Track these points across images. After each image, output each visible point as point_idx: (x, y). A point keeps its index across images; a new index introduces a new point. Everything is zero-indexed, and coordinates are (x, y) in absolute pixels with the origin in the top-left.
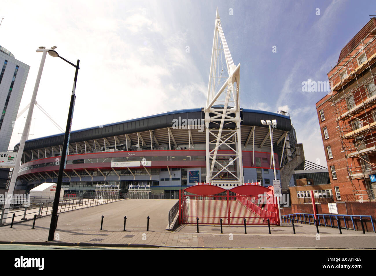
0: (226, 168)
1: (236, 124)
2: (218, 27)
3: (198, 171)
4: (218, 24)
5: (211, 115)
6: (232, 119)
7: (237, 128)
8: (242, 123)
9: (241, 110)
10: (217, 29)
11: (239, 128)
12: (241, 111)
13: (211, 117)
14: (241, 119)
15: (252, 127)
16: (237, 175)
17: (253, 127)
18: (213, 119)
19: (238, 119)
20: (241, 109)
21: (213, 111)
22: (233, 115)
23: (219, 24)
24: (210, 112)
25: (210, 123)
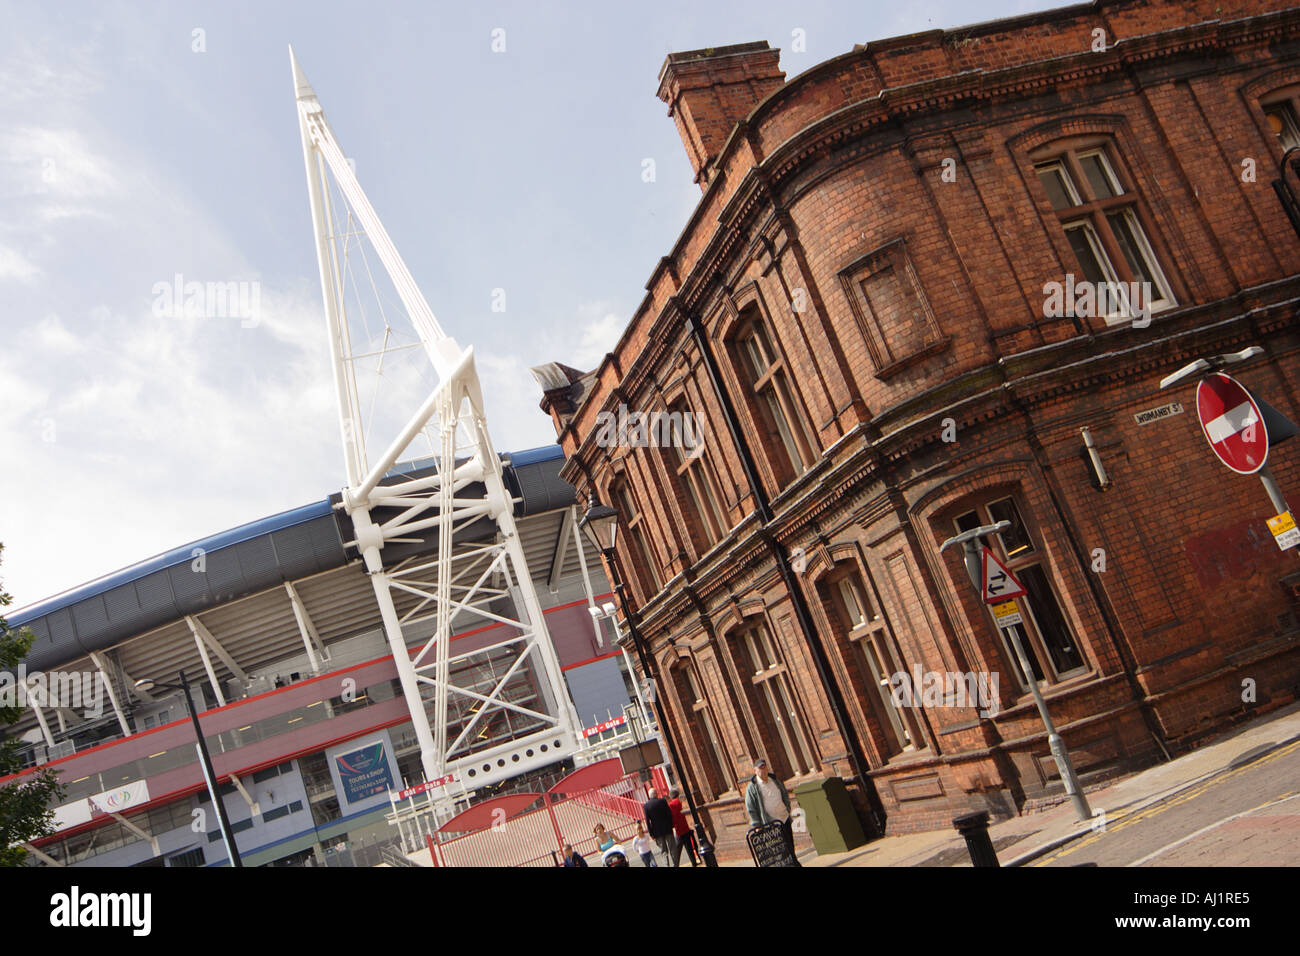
0: (497, 697)
1: (494, 521)
2: (317, 140)
3: (380, 745)
4: (313, 128)
5: (381, 514)
6: (474, 507)
7: (504, 537)
8: (518, 511)
9: (506, 463)
10: (314, 147)
11: (511, 535)
12: (504, 468)
13: (380, 525)
14: (514, 496)
15: (564, 512)
16: (544, 710)
17: (570, 511)
18: (394, 527)
19: (498, 501)
20: (502, 458)
21: (388, 496)
22: (476, 489)
23: (321, 127)
24: (373, 505)
25: (382, 546)
